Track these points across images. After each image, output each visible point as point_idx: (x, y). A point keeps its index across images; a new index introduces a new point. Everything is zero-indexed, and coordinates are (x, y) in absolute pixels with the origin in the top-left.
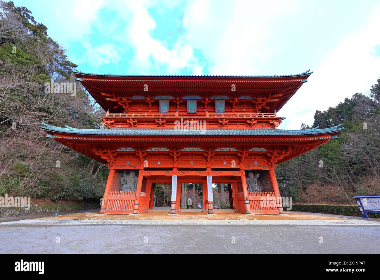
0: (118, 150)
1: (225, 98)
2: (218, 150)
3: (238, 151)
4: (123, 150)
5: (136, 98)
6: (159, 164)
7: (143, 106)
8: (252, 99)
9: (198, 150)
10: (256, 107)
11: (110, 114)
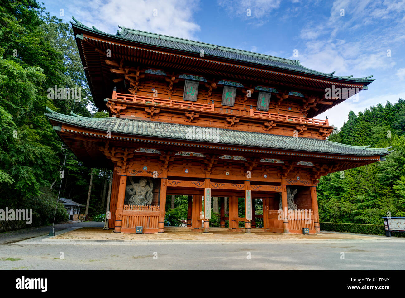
0: (136, 151)
1: (271, 91)
2: (262, 161)
3: (284, 163)
4: (143, 150)
5: (152, 73)
6: (187, 172)
7: (158, 85)
8: (303, 96)
9: (239, 158)
10: (304, 107)
11: (117, 95)
